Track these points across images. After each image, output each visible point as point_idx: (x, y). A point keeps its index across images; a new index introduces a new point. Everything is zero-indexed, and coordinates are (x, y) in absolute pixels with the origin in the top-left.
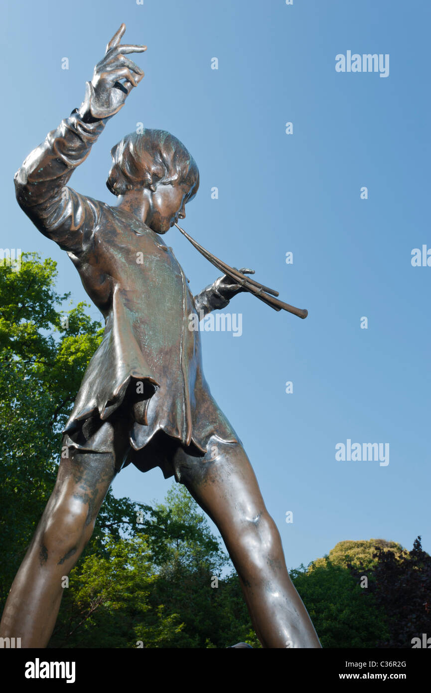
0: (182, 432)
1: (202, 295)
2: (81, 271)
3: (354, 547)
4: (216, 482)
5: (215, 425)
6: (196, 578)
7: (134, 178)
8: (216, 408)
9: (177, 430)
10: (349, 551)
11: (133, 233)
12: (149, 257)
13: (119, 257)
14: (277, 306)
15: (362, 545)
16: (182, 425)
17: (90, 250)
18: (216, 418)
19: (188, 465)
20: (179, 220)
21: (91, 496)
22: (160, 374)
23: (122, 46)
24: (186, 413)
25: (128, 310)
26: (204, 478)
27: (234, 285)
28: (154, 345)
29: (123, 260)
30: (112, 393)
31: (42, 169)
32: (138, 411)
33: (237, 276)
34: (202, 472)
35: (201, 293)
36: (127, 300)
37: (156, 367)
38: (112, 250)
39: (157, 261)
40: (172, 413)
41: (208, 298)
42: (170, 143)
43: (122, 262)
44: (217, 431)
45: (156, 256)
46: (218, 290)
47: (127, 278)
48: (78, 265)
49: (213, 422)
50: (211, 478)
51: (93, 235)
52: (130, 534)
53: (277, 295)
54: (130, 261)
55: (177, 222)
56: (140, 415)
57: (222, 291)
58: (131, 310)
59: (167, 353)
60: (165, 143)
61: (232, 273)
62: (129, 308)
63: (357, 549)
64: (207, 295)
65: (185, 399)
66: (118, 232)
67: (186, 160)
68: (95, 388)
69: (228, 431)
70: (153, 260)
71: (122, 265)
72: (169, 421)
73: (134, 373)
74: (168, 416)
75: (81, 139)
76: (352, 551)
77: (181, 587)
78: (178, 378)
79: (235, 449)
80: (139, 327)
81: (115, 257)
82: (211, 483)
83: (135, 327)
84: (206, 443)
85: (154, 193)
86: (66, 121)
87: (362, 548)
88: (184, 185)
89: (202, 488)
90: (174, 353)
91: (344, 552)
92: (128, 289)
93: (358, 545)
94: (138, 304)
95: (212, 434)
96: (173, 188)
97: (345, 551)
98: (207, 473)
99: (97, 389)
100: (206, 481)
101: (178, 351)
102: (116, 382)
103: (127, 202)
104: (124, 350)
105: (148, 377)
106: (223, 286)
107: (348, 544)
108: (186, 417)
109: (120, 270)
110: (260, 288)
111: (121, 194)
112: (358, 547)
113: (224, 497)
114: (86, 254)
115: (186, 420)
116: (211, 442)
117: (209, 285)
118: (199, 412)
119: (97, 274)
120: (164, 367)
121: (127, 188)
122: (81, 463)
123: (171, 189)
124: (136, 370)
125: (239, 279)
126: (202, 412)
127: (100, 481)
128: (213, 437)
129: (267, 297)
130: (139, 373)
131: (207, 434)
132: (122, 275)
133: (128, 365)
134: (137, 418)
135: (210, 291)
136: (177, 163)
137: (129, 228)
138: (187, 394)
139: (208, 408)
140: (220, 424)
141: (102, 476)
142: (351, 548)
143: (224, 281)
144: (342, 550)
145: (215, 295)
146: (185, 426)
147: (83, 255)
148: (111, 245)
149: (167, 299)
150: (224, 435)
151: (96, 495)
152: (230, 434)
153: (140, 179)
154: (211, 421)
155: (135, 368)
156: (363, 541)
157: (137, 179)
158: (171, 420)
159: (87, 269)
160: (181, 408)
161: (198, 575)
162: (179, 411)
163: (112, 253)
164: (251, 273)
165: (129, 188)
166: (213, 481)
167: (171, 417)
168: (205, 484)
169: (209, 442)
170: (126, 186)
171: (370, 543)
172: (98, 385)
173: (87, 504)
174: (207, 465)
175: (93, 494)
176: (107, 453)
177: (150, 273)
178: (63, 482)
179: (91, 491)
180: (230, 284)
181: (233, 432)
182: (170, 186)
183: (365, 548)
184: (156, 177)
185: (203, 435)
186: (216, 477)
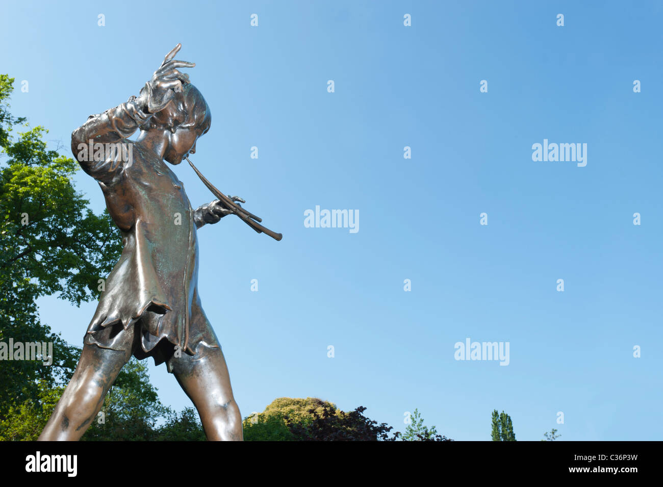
0: (182, 340)
1: (198, 211)
2: (108, 197)
3: (290, 404)
4: (200, 376)
5: (203, 333)
6: (128, 426)
7: (159, 119)
8: (205, 319)
9: (178, 339)
10: (285, 408)
11: (155, 173)
12: (167, 195)
13: (142, 193)
14: (259, 229)
15: (298, 402)
16: (182, 335)
17: (119, 182)
18: (205, 327)
19: (179, 362)
20: (190, 154)
21: (105, 382)
22: (168, 294)
23: (177, 62)
24: (185, 326)
25: (148, 241)
26: (191, 372)
27: (227, 210)
28: (165, 271)
29: (146, 197)
30: (136, 313)
31: (100, 136)
32: (153, 325)
33: (231, 204)
34: (190, 368)
35: (197, 209)
36: (147, 232)
37: (165, 289)
38: (137, 187)
39: (172, 199)
40: (175, 326)
41: (203, 215)
42: (192, 96)
43: (146, 199)
44: (204, 337)
45: (172, 194)
46: (213, 211)
47: (148, 213)
48: (106, 193)
49: (202, 331)
50: (196, 373)
51: (122, 172)
52: (62, 378)
53: (260, 221)
54: (152, 198)
55: (188, 156)
56: (153, 329)
57: (216, 212)
58: (150, 241)
59: (174, 277)
60: (188, 95)
61: (227, 201)
62: (148, 239)
63: (292, 406)
64: (202, 212)
65: (185, 315)
66: (144, 171)
67: (203, 111)
68: (118, 303)
69: (213, 338)
70: (169, 198)
71: (145, 201)
72: (172, 331)
73: (154, 299)
74: (171, 327)
75: (136, 123)
76: (288, 408)
77: (111, 435)
78: (181, 298)
79: (215, 353)
80: (156, 256)
81: (140, 193)
82: (196, 376)
83: (153, 256)
84: (195, 347)
85: (173, 134)
86: (125, 105)
87: (298, 406)
88: (199, 129)
89: (187, 380)
90: (180, 277)
91: (280, 409)
92: (148, 222)
93: (295, 402)
94: (156, 235)
95: (201, 340)
96: (190, 132)
97: (281, 407)
98: (194, 369)
99: (120, 303)
100: (192, 375)
101: (182, 275)
102: (139, 304)
103: (150, 138)
104: (146, 279)
105: (164, 304)
106: (218, 208)
107: (285, 401)
108: (185, 329)
109: (143, 204)
110: (247, 215)
111: (145, 130)
112: (294, 405)
113: (204, 388)
114: (114, 185)
115: (185, 332)
116: (200, 346)
117: (205, 204)
118: (193, 323)
119: (123, 204)
120: (171, 288)
121: (151, 126)
122: (101, 357)
123: (187, 132)
124: (156, 297)
125: (232, 207)
126: (195, 323)
127: (114, 370)
128: (201, 342)
129: (252, 223)
130: (158, 301)
131: (197, 340)
132: (145, 210)
133: (150, 293)
134: (151, 331)
135: (205, 210)
136: (195, 113)
137: (152, 168)
138: (186, 311)
139: (199, 319)
140: (208, 333)
141: (115, 367)
142: (287, 405)
143: (218, 204)
144: (278, 406)
145: (209, 213)
146: (184, 336)
147: (112, 185)
148: (137, 183)
149: (178, 232)
150: (209, 342)
151: (109, 380)
152: (214, 341)
153: (163, 122)
154: (200, 329)
155: (154, 295)
156: (300, 399)
157: (161, 121)
158: (174, 331)
159: (114, 198)
160: (181, 322)
161: (132, 423)
162: (180, 324)
163: (137, 189)
164: (242, 202)
165: (153, 126)
166: (198, 376)
167: (173, 328)
168: (191, 377)
169: (198, 346)
170: (151, 124)
171: (306, 402)
172: (121, 300)
173: (102, 387)
174: (194, 363)
175: (107, 380)
176: (122, 351)
177: (166, 209)
178: (84, 370)
179: (107, 378)
180: (224, 208)
181: (216, 339)
182: (187, 130)
183: (301, 406)
184: (177, 122)
185: (194, 341)
186: (200, 372)
